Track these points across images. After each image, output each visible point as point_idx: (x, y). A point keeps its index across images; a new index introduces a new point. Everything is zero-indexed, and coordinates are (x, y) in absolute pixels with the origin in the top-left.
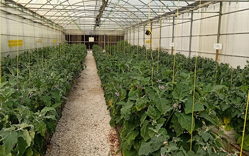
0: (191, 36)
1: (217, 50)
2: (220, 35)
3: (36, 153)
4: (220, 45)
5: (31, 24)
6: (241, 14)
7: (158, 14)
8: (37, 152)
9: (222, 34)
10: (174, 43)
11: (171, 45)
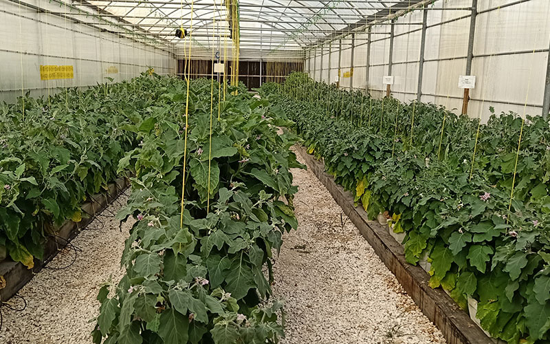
0: (423, 61)
1: (467, 91)
2: (473, 57)
3: (26, 252)
4: (472, 78)
5: (93, 34)
6: (511, 11)
7: (363, 14)
8: (26, 250)
9: (477, 55)
10: (391, 77)
11: (387, 80)
